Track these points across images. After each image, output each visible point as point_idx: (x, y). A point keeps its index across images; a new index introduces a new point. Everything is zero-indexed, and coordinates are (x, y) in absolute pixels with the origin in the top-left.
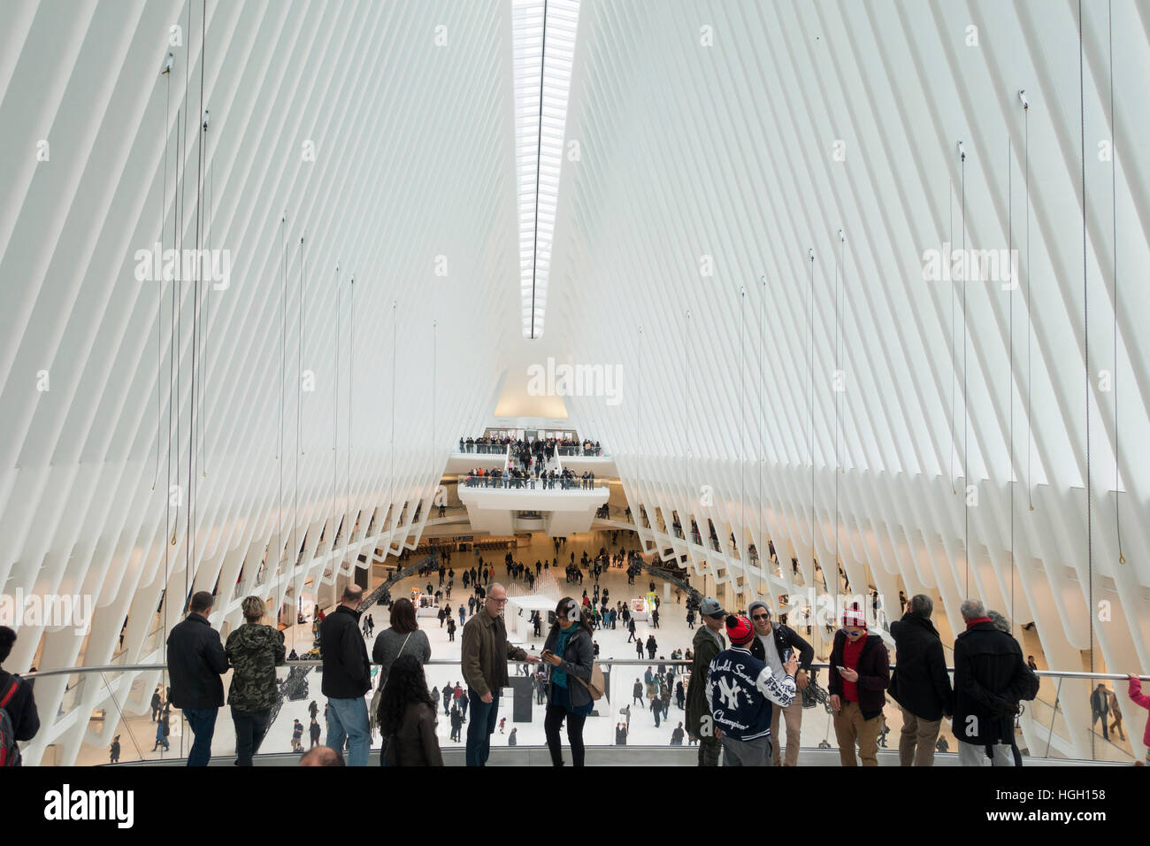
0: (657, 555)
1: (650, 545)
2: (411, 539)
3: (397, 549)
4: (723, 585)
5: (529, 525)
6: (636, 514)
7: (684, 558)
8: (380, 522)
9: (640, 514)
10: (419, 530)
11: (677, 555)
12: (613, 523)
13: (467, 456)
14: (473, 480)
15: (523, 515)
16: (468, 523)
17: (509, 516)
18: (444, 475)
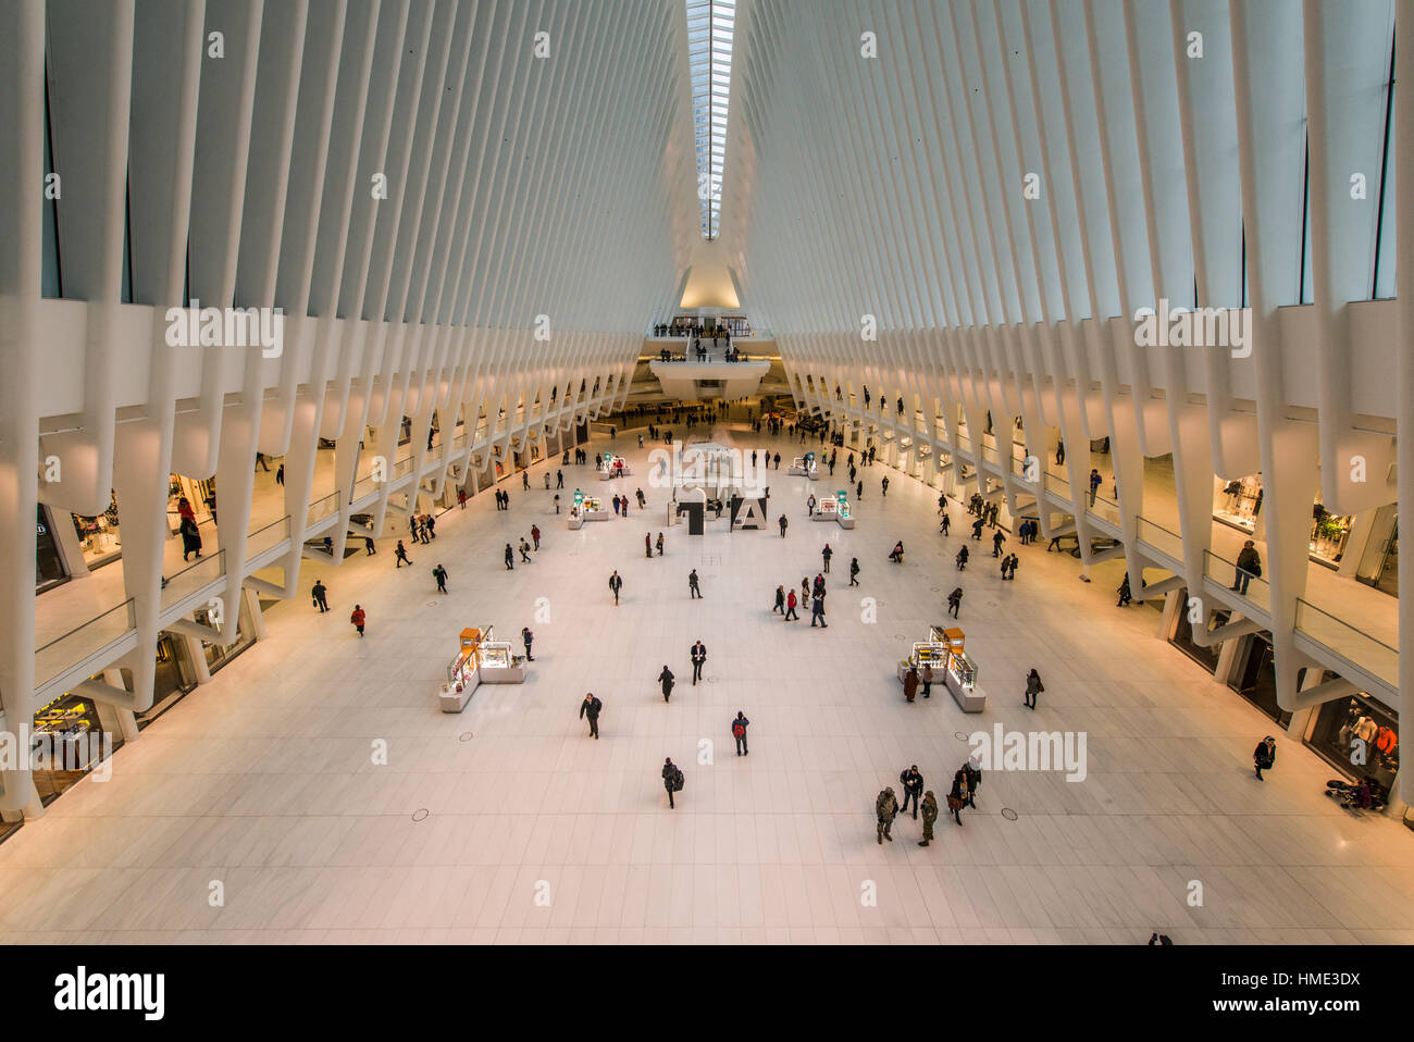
0: (807, 412)
1: (802, 404)
2: (617, 404)
3: (606, 411)
4: (857, 432)
5: (709, 392)
6: (791, 380)
7: (828, 414)
8: (589, 389)
9: (794, 381)
10: (625, 397)
11: (822, 411)
12: (772, 388)
13: (660, 339)
14: (666, 355)
15: (704, 383)
16: (662, 392)
17: (692, 386)
18: (642, 355)
